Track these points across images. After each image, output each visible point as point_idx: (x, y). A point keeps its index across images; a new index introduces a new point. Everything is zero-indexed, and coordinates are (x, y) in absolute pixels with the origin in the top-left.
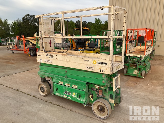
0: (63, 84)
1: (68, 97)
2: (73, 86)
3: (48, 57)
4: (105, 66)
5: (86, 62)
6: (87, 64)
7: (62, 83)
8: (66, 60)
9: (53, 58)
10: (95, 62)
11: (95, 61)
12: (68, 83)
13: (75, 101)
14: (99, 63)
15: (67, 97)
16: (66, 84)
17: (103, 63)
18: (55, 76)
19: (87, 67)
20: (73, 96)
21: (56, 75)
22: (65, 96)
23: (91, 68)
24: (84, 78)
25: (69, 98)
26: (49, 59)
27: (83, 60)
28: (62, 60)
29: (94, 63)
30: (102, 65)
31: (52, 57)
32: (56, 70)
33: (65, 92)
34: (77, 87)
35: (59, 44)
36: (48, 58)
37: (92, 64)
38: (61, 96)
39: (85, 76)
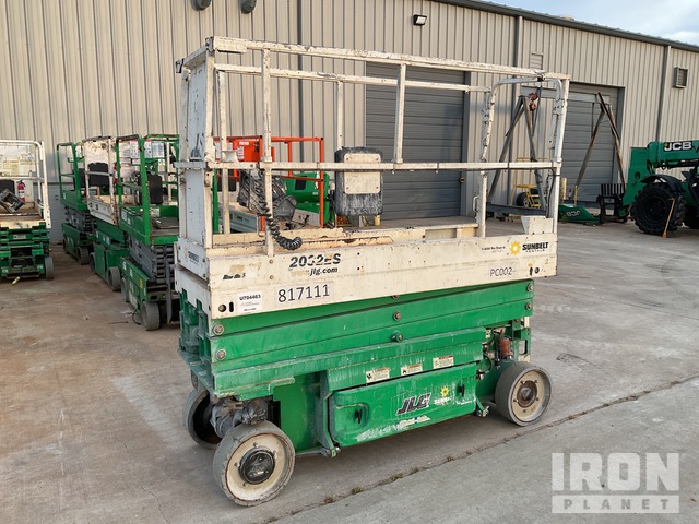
0: (388, 377)
1: (420, 420)
2: (437, 363)
3: (299, 273)
4: (543, 253)
5: (489, 255)
6: (493, 261)
7: (386, 374)
8: (407, 266)
9: (335, 270)
10: (515, 248)
11: (516, 244)
12: (414, 362)
13: (450, 417)
14: (527, 247)
15: (412, 421)
16: (402, 369)
17: (536, 246)
18: (349, 356)
19: (493, 271)
20: (441, 401)
21: (349, 352)
22: (403, 425)
23: (503, 271)
24: (469, 315)
25: (424, 420)
26: (313, 281)
27: (479, 250)
28: (386, 268)
29: (513, 252)
30: (536, 252)
31: (333, 266)
32: (341, 324)
33: (406, 403)
34: (450, 361)
35: (366, 198)
36: (306, 277)
37: (506, 257)
38: (387, 431)
39: (473, 307)
